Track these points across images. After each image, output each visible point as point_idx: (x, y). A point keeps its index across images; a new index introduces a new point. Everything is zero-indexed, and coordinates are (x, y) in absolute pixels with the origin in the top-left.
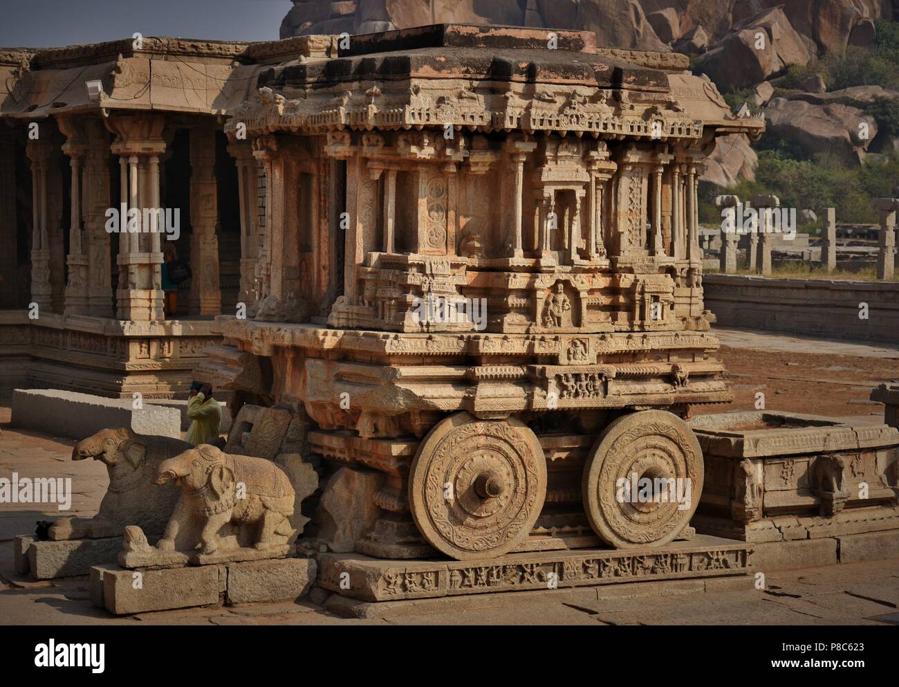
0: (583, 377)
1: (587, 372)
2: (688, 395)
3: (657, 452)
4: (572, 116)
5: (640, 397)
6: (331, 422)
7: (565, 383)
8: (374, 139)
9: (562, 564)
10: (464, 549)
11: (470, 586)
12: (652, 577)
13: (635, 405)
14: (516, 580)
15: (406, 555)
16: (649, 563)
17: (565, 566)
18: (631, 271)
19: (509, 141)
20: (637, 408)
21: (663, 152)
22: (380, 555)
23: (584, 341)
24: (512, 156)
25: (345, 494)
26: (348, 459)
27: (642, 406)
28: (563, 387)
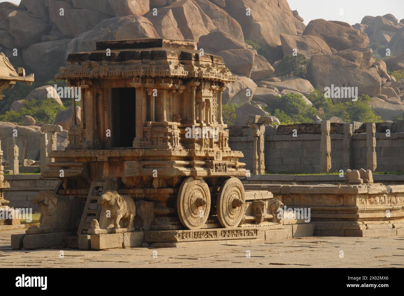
0: (221, 165)
1: (221, 163)
2: (240, 173)
3: (236, 192)
6: (131, 184)
8: (151, 80)
9: (216, 231)
10: (193, 226)
11: (196, 238)
12: (236, 238)
14: (206, 236)
15: (174, 228)
16: (235, 232)
17: (217, 232)
19: (192, 82)
22: (165, 229)
24: (191, 87)
25: (144, 210)
26: (144, 197)
27: (232, 176)
28: (216, 168)
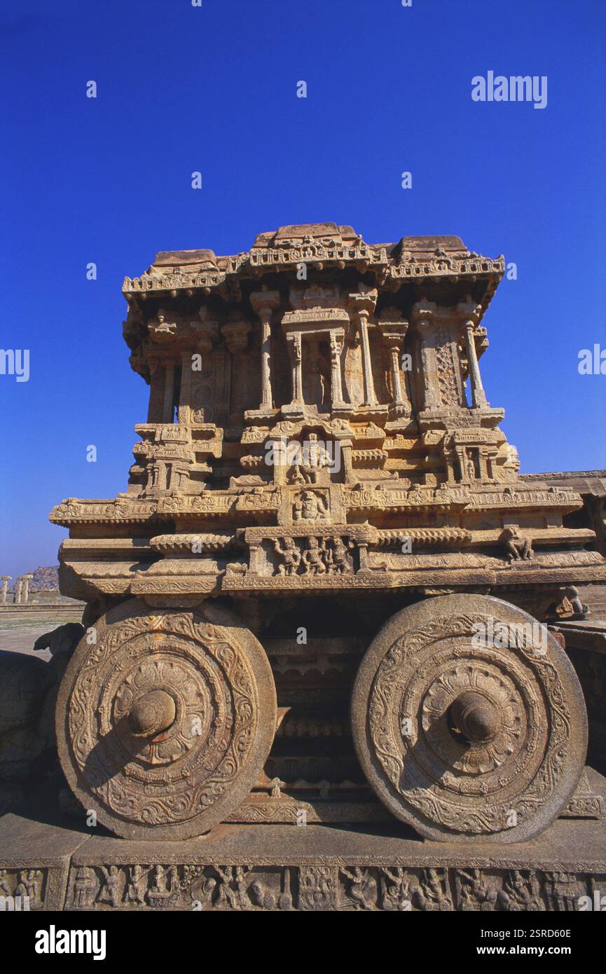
0: (313, 542)
1: (319, 534)
2: (533, 572)
4: (305, 249)
5: (432, 574)
7: (281, 551)
10: (126, 820)
13: (423, 587)
18: (441, 426)
20: (428, 592)
21: (465, 302)
23: (322, 492)
